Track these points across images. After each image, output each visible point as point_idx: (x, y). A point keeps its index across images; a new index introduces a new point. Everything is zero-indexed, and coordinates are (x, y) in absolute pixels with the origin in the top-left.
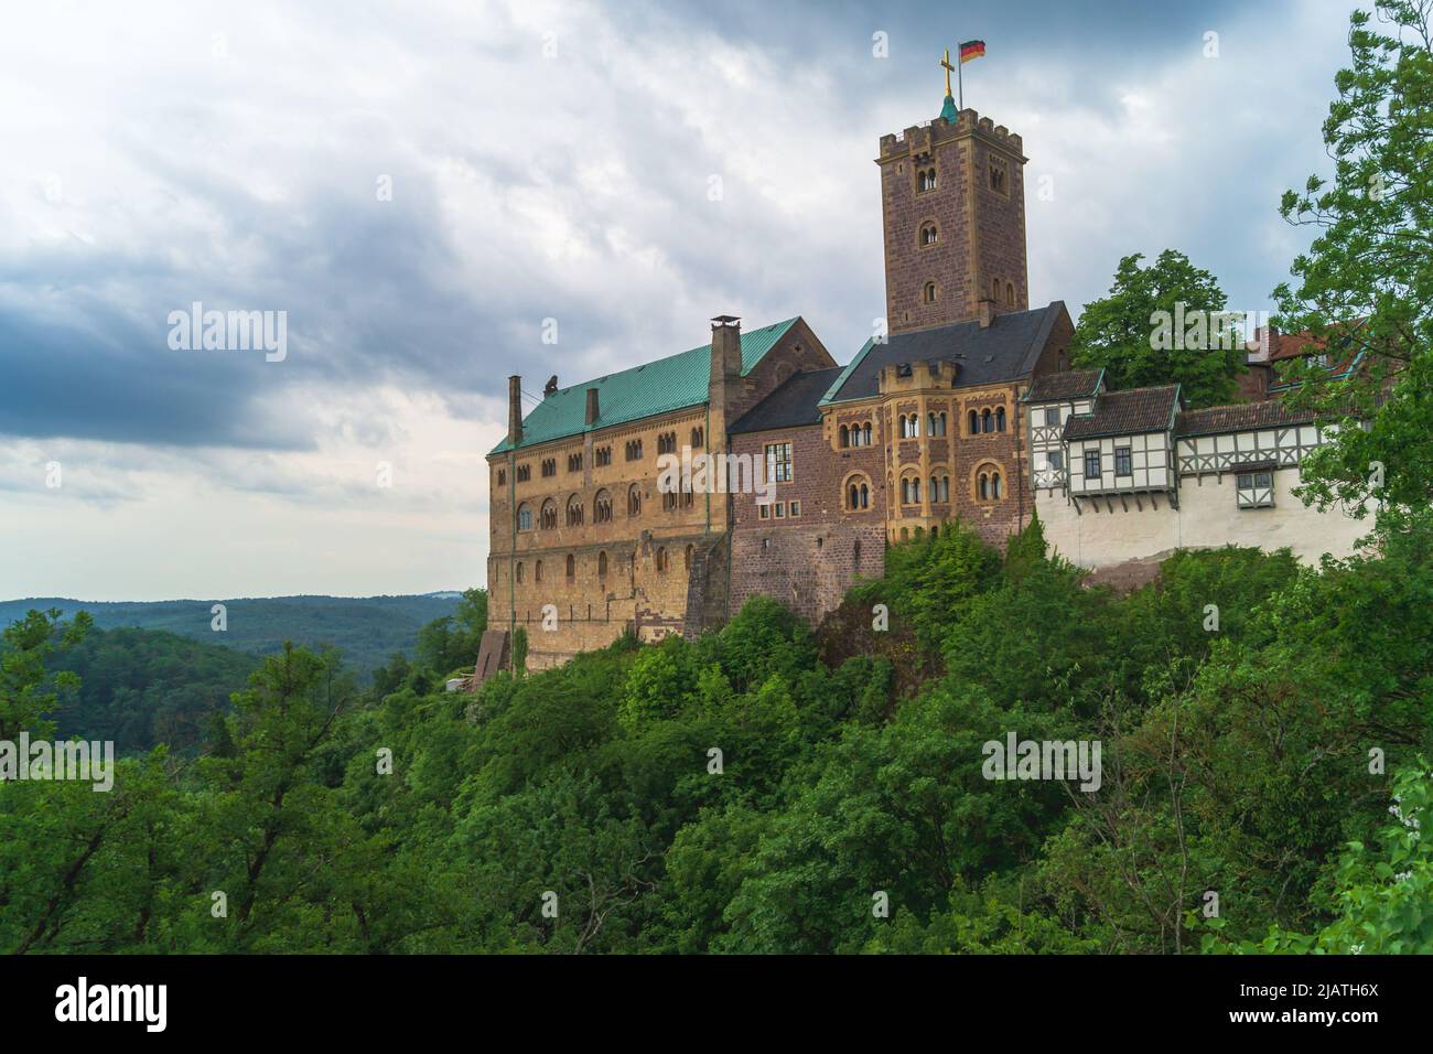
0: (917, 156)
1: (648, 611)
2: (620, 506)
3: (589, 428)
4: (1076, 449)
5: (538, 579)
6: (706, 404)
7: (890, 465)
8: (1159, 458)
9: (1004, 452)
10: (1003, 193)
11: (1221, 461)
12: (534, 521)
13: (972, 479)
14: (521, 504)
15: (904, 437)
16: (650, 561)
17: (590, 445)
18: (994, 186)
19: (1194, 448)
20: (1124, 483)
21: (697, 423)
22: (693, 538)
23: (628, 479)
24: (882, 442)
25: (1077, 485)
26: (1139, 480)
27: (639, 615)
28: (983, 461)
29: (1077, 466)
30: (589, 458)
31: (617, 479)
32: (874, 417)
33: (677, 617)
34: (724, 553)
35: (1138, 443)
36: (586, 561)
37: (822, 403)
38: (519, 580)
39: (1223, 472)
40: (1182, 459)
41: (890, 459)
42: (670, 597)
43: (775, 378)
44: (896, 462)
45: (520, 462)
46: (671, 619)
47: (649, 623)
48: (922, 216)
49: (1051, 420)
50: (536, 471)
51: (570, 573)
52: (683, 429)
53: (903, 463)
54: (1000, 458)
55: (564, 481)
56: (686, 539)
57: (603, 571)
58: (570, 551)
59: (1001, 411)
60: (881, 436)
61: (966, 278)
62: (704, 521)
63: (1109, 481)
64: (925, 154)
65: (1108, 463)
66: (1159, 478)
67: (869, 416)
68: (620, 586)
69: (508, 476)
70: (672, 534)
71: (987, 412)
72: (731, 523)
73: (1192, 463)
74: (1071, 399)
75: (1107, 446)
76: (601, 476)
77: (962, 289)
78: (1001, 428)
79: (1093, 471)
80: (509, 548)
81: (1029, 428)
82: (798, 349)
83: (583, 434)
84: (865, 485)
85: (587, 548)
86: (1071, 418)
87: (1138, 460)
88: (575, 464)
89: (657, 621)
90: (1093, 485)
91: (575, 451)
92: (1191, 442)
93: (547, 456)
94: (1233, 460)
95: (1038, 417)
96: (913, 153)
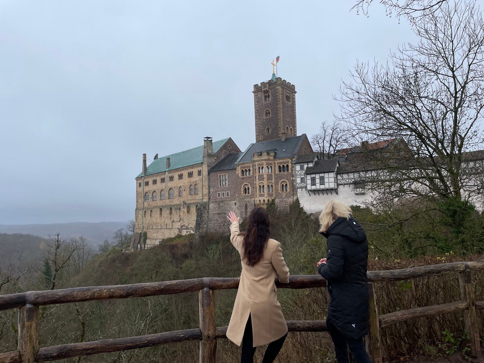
0: (264, 91)
1: (184, 225)
2: (176, 193)
3: (167, 170)
4: (309, 177)
5: (151, 216)
6: (202, 163)
7: (256, 181)
8: (332, 180)
9: (288, 178)
10: (289, 102)
11: (350, 180)
12: (150, 198)
13: (279, 185)
14: (146, 193)
15: (260, 173)
16: (185, 210)
17: (167, 176)
18: (287, 100)
19: (342, 177)
20: (322, 187)
21: (199, 169)
22: (199, 203)
23: (179, 185)
24: (253, 174)
25: (309, 187)
26: (327, 186)
27: (182, 227)
28: (282, 180)
29: (309, 182)
30: (167, 179)
31: (175, 185)
32: (251, 167)
33: (193, 227)
34: (207, 207)
35: (326, 175)
36: (166, 210)
37: (236, 163)
38: (145, 216)
39: (350, 184)
40: (339, 180)
41: (256, 179)
42: (191, 220)
43: (223, 155)
44: (257, 180)
45: (146, 180)
46: (191, 228)
47: (184, 229)
48: (266, 108)
49: (302, 168)
50: (151, 183)
51: (161, 214)
52: (195, 171)
53: (259, 181)
54: (287, 179)
55: (159, 186)
56: (196, 203)
57: (171, 213)
58: (161, 207)
59: (288, 166)
60: (253, 173)
61: (278, 127)
62: (201, 198)
63: (318, 186)
64: (267, 90)
65: (318, 181)
66: (332, 185)
67: (250, 167)
68: (176, 217)
69: (142, 184)
70: (192, 202)
71: (284, 166)
72: (209, 199)
73: (342, 181)
74: (307, 163)
75: (317, 176)
76: (170, 184)
77: (277, 130)
78: (288, 170)
79: (313, 183)
80: (142, 206)
81: (295, 171)
82: (230, 147)
83: (165, 171)
84: (248, 187)
85: (166, 206)
86: (307, 168)
87: (326, 180)
88: (163, 180)
89: (187, 228)
90: (314, 187)
91: (163, 177)
92: (341, 175)
93: (154, 178)
94: (353, 180)
95: (298, 167)
96: (263, 90)
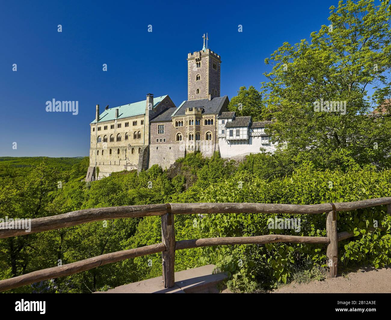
0: (196, 59)
1: (129, 163)
2: (123, 138)
3: (116, 118)
4: (228, 130)
5: (102, 154)
6: (145, 114)
7: (187, 131)
8: (246, 132)
9: (212, 129)
10: (216, 69)
11: (258, 134)
12: (102, 140)
13: (205, 135)
14: (99, 136)
15: (190, 125)
16: (130, 151)
17: (116, 123)
18: (213, 68)
19: (253, 131)
20: (238, 138)
21: (142, 119)
22: (141, 146)
23: (126, 132)
24: (185, 126)
25: (228, 138)
26: (241, 137)
27: (127, 164)
28: (208, 131)
29: (228, 133)
30: (116, 126)
31: (123, 131)
32: (184, 120)
33: (136, 164)
34: (148, 150)
35: (241, 129)
36: (114, 150)
37: (172, 116)
38: (98, 155)
39: (259, 136)
41: (187, 130)
42: (135, 160)
43: (161, 109)
44: (188, 130)
45: (99, 126)
46: (135, 165)
47: (129, 166)
48: (197, 73)
49: (223, 122)
50: (103, 128)
51: (111, 153)
52: (139, 120)
53: (190, 131)
54: (212, 131)
55: (109, 131)
56: (139, 146)
57: (119, 153)
58: (110, 148)
59: (212, 120)
60: (185, 124)
61: (206, 88)
62: (143, 142)
63: (235, 137)
64: (198, 58)
65: (234, 133)
66: (245, 137)
67: (182, 119)
68: (122, 156)
69: (96, 129)
70: (136, 145)
71: (209, 120)
72: (150, 143)
73: (252, 134)
74: (228, 119)
75: (235, 130)
76: (119, 130)
77: (205, 91)
78: (212, 124)
79: (231, 135)
80: (95, 147)
81: (218, 124)
82: (167, 103)
83: (114, 120)
84: (181, 136)
85: (115, 147)
86: (227, 122)
87: (241, 133)
88: (112, 127)
89: (131, 165)
90: (231, 138)
91: (112, 124)
92: (253, 129)
93: (105, 125)
94: (261, 134)
95: (220, 121)
96: (195, 58)
